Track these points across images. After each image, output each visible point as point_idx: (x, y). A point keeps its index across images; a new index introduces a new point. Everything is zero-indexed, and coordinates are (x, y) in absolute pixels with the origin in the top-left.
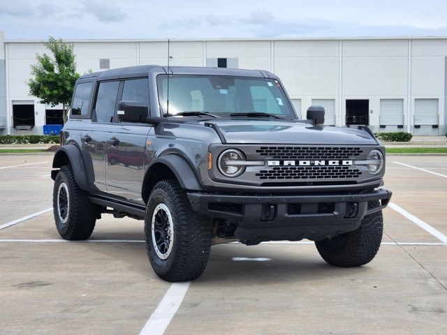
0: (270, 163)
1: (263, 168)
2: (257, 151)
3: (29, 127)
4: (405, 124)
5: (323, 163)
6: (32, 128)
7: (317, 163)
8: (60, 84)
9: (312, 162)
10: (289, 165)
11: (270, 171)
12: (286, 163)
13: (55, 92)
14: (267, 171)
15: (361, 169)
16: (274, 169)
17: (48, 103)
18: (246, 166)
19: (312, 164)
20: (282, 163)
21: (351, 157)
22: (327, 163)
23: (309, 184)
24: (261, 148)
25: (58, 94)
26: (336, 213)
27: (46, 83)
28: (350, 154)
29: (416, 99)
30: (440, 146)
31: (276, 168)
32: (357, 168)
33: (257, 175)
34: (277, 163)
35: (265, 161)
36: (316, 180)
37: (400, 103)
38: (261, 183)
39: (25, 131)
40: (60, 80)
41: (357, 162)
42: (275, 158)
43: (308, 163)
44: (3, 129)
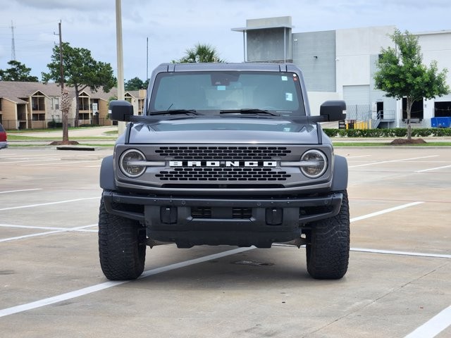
0: (172, 164)
1: (163, 169)
2: (157, 151)
3: (418, 120)
5: (237, 164)
6: (421, 120)
7: (228, 164)
8: (401, 77)
9: (223, 163)
10: (194, 166)
11: (170, 172)
12: (190, 164)
13: (397, 85)
14: (167, 172)
15: (289, 171)
16: (175, 169)
17: (394, 96)
18: (147, 167)
19: (224, 166)
20: (185, 164)
21: (273, 158)
22: (242, 164)
23: (222, 186)
24: (161, 148)
25: (399, 87)
26: (252, 219)
27: (388, 76)
28: (272, 155)
31: (177, 169)
32: (283, 170)
33: (157, 176)
34: (180, 164)
35: (167, 162)
36: (228, 182)
38: (162, 184)
39: (414, 124)
40: (403, 73)
41: (283, 164)
42: (177, 159)
43: (217, 164)
44: (392, 123)
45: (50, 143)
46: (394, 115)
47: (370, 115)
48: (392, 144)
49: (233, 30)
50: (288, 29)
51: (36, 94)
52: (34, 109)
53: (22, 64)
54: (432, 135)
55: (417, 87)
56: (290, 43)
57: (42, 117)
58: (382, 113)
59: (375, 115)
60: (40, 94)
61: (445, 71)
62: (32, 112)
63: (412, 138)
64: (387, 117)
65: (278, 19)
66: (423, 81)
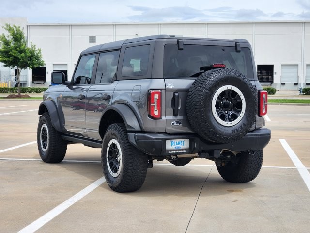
3: (43, 82)
4: (299, 82)
6: (44, 82)
29: (307, 65)
30: (283, 98)
37: (296, 67)
39: (40, 85)
44: (25, 84)
46: (27, 78)
47: (10, 78)
48: (7, 98)
55: (22, 60)
59: (13, 78)
61: (40, 50)
63: (21, 94)
64: (22, 79)
66: (26, 56)
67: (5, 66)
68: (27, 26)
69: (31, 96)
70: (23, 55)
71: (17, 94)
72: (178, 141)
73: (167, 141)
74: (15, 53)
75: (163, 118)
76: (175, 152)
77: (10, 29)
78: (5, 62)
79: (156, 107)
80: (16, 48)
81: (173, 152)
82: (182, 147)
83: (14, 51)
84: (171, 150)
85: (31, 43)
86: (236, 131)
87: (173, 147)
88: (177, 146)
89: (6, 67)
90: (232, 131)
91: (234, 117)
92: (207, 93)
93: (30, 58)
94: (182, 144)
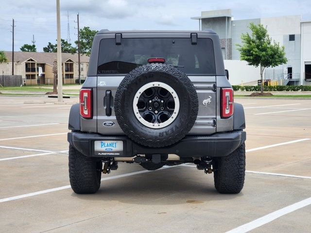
44: (297, 82)
45: (45, 93)
46: (300, 76)
49: (192, 18)
50: (229, 18)
51: (68, 61)
52: (66, 71)
53: (65, 41)
54: (301, 90)
56: (230, 27)
57: (71, 76)
58: (291, 75)
59: (286, 76)
60: (70, 61)
62: (65, 73)
64: (294, 77)
65: (222, 11)
66: (267, 54)
67: (250, 64)
68: (301, 23)
69: (273, 94)
70: (264, 53)
71: (260, 92)
72: (109, 142)
73: (96, 142)
74: (256, 52)
75: (95, 117)
76: (105, 154)
77: (253, 28)
78: (248, 60)
79: (86, 106)
80: (258, 47)
81: (103, 154)
82: (114, 149)
83: (256, 49)
84: (101, 152)
85: (274, 41)
86: (165, 134)
87: (103, 149)
88: (108, 147)
89: (250, 66)
90: (160, 133)
91: (164, 118)
92: (125, 90)
93: (272, 56)
94: (114, 145)
